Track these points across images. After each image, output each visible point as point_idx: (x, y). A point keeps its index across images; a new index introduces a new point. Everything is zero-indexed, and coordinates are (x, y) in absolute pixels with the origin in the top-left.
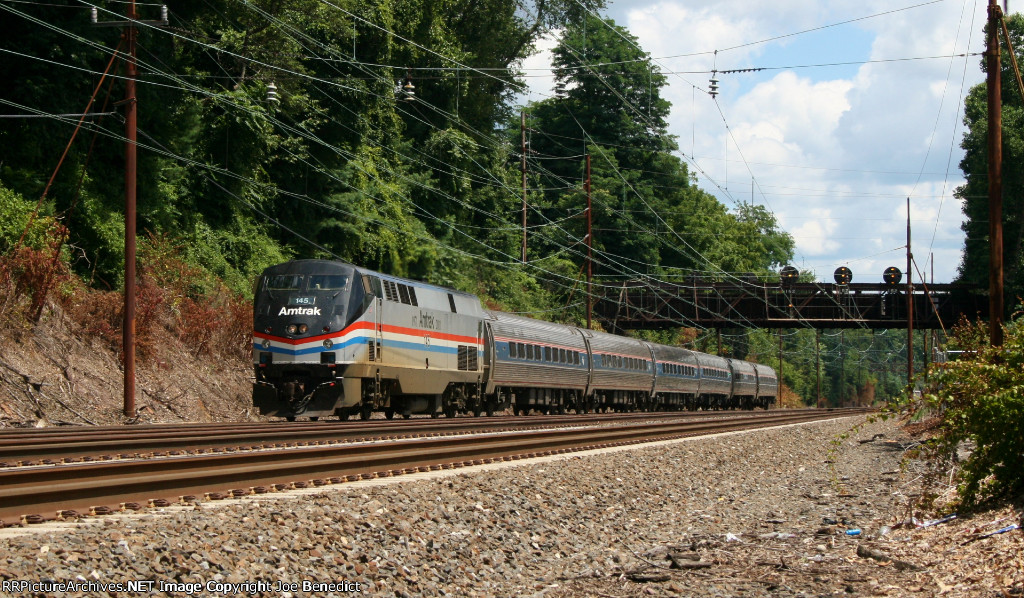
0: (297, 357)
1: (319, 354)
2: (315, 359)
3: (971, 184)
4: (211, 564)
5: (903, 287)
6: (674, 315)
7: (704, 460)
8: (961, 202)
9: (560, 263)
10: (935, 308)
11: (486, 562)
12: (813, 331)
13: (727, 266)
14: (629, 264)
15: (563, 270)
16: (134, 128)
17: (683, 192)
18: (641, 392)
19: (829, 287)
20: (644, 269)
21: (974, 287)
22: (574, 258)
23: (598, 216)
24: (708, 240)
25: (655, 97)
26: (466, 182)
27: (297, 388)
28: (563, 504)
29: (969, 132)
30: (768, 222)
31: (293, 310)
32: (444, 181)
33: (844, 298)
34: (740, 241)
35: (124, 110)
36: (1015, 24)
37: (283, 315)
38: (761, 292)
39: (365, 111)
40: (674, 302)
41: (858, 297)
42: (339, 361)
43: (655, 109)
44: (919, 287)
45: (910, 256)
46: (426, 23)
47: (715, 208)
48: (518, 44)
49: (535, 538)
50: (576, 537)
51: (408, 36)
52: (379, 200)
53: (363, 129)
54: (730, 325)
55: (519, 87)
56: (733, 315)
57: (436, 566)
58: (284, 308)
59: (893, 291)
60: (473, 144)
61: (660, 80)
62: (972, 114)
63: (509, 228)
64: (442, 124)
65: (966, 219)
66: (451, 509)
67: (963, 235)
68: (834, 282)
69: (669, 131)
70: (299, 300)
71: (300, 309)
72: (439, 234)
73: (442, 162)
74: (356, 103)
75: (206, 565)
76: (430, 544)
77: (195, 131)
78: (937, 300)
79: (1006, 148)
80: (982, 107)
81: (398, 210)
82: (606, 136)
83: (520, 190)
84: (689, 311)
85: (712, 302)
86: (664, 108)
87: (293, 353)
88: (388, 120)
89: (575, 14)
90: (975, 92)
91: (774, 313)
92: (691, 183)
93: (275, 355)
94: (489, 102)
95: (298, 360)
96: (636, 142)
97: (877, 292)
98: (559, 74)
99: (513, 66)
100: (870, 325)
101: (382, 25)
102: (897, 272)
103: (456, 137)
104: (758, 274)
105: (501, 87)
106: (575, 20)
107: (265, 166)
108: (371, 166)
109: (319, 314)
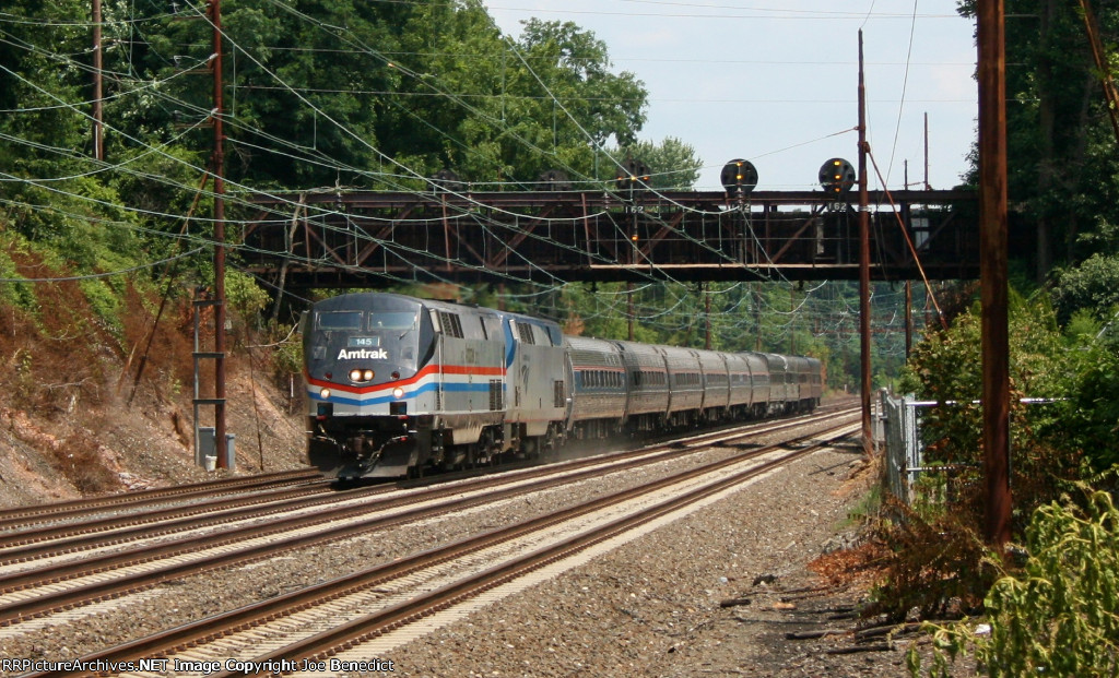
0: (362, 408)
1: (387, 405)
2: (383, 411)
27: (365, 444)
31: (354, 353)
37: (343, 359)
42: (411, 412)
58: (343, 351)
59: (841, 207)
70: (362, 342)
71: (363, 351)
78: (925, 223)
87: (358, 403)
93: (336, 406)
95: (364, 412)
97: (807, 208)
109: (385, 358)
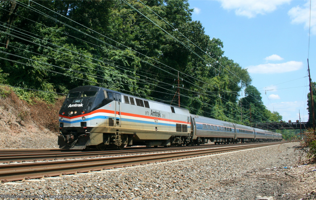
0: (71, 124)
1: (80, 123)
2: (78, 125)
3: (309, 107)
4: (139, 179)
5: (299, 123)
6: (264, 128)
7: (265, 151)
8: (308, 110)
9: (247, 121)
10: (305, 126)
11: (213, 174)
12: (286, 130)
13: (272, 121)
14: (257, 121)
15: (247, 122)
16: (179, 102)
17: (264, 110)
18: (252, 138)
19: (287, 123)
20: (259, 121)
21: (311, 123)
22: (249, 120)
23: (252, 114)
24: (269, 117)
25: (260, 96)
26: (232, 109)
28: (234, 161)
29: (308, 100)
30: (278, 114)
31: (73, 105)
32: (228, 109)
33: (290, 125)
34: (274, 117)
35: (178, 100)
36: (314, 84)
37: (69, 107)
38: (277, 124)
39: (216, 99)
40: (264, 126)
41: (292, 125)
43: (260, 98)
44: (302, 123)
45: (300, 118)
46: (225, 87)
47: (270, 112)
48: (239, 89)
49: (226, 168)
50: (235, 167)
51: (222, 89)
52: (219, 112)
53: (215, 102)
54: (273, 129)
55: (239, 96)
56: (273, 128)
57: (200, 176)
59: (298, 124)
60: (233, 104)
61: (260, 94)
62: (308, 97)
63: (239, 116)
64: (228, 101)
65: (309, 112)
66: (208, 163)
67: (308, 115)
68: (288, 122)
69: (262, 101)
70: (77, 101)
71: (76, 104)
72: (228, 117)
73: (228, 107)
74: (214, 98)
75: (138, 180)
76: (200, 171)
77: (191, 103)
79: (314, 102)
80: (310, 96)
81: (222, 114)
82: (253, 102)
83: (240, 110)
84: (267, 127)
85: (270, 126)
86: (261, 98)
87: (70, 122)
88: (220, 101)
89: (247, 85)
90: (309, 94)
91: (279, 127)
92: (266, 109)
93: (64, 123)
94: (235, 98)
96: (257, 103)
97: (295, 124)
98: (246, 94)
99: (238, 93)
100: (295, 129)
101: (218, 87)
102: (298, 121)
103: (230, 103)
104: (277, 121)
105: (237, 96)
106: (247, 86)
107: (201, 108)
108: (217, 108)
109: (82, 106)
